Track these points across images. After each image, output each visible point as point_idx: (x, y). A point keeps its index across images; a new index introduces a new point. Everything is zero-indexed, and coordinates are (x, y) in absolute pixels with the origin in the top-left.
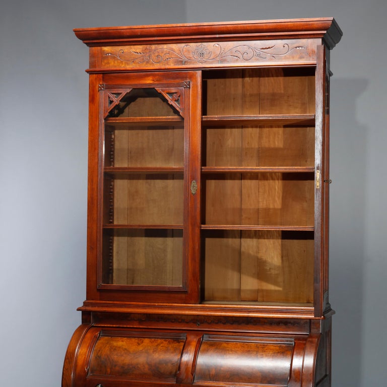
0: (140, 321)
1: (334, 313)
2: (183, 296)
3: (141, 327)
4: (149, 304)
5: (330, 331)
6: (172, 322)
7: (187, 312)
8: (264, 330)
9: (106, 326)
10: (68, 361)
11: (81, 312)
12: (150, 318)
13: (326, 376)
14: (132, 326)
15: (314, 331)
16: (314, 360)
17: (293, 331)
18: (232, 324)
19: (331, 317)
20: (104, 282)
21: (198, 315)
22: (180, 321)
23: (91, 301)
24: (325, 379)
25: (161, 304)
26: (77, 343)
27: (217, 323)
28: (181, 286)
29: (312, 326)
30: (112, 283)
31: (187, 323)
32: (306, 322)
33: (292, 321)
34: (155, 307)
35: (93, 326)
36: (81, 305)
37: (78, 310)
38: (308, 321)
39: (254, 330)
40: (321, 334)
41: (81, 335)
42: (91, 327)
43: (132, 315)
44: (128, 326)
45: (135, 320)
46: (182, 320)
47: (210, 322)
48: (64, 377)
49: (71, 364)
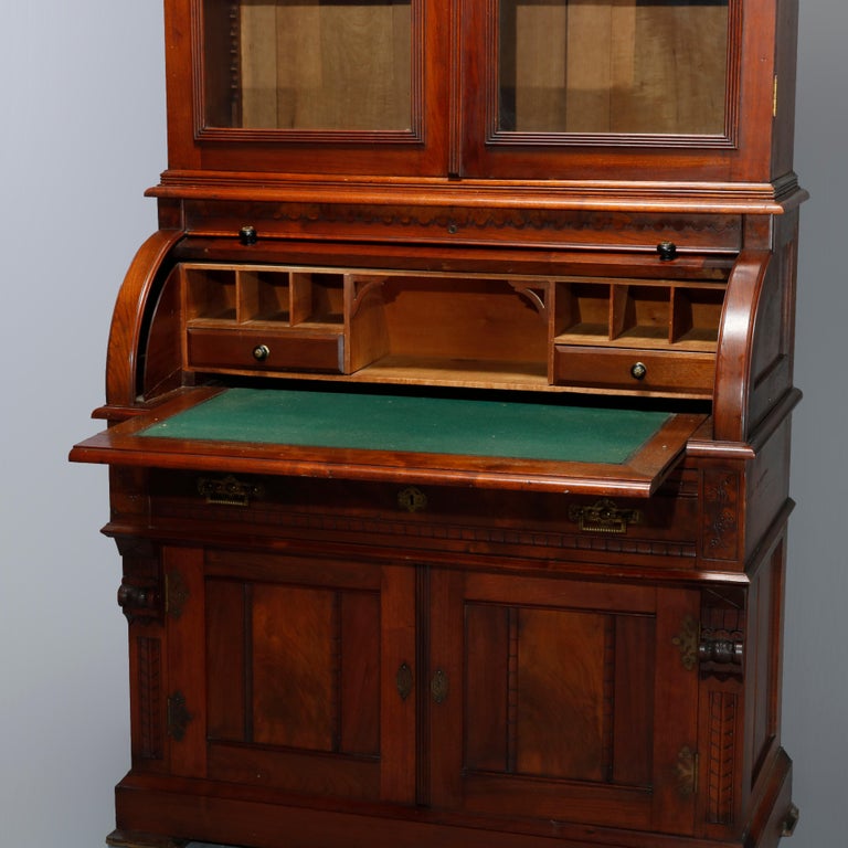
0: (306, 222)
1: (806, 196)
2: (414, 156)
3: (308, 237)
4: (327, 177)
5: (795, 242)
6: (387, 224)
7: (423, 199)
8: (623, 243)
9: (218, 234)
10: (119, 324)
11: (156, 199)
12: (330, 213)
13: (780, 357)
14: (284, 236)
15: (751, 245)
16: (751, 320)
17: (698, 245)
19: (798, 207)
20: (211, 122)
21: (452, 207)
22: (406, 221)
23: (180, 172)
24: (779, 366)
25: (359, 178)
27: (500, 227)
28: (408, 130)
29: (748, 233)
31: (425, 226)
32: (733, 221)
33: (695, 219)
34: (342, 185)
35: (186, 236)
36: (155, 181)
37: (149, 194)
38: (739, 217)
39: (598, 243)
40: (771, 251)
41: (153, 259)
42: (180, 240)
43: (284, 208)
44: (275, 236)
45: (292, 220)
46: (411, 218)
47: (482, 223)
48: (111, 364)
49: (128, 333)
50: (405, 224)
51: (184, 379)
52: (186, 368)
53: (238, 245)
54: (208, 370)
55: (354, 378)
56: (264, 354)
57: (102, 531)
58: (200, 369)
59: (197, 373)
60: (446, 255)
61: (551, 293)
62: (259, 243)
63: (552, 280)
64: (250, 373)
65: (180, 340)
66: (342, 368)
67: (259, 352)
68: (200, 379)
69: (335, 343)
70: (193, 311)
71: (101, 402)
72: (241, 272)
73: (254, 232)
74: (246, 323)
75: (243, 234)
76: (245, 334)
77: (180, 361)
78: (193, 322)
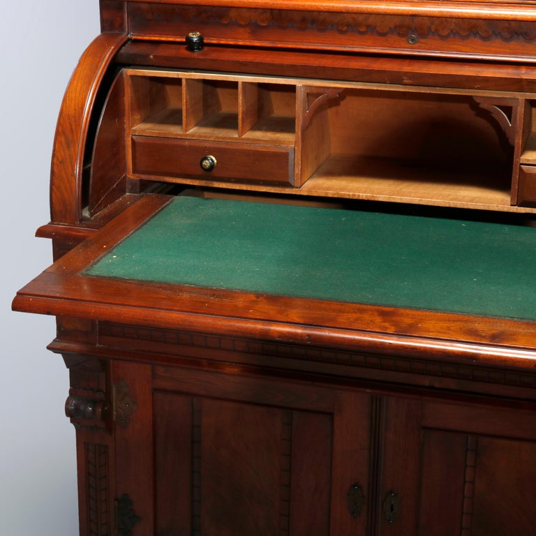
0: (255, 29)
6: (341, 32)
9: (163, 39)
10: (63, 138)
14: (231, 42)
18: (507, 40)
21: (414, 16)
22: (363, 29)
26: (90, 84)
27: (465, 38)
31: (383, 34)
35: (130, 40)
41: (97, 67)
42: (124, 45)
43: (233, 14)
44: (223, 42)
45: (240, 26)
46: (368, 26)
47: (445, 33)
48: (56, 181)
49: (72, 149)
50: (362, 33)
51: (128, 186)
52: (131, 176)
53: (183, 52)
54: (153, 178)
55: (304, 191)
56: (212, 166)
57: (49, 348)
58: (144, 177)
59: (141, 181)
60: (407, 68)
61: (520, 110)
62: (206, 49)
63: (522, 97)
64: (196, 183)
65: (124, 147)
66: (291, 181)
67: (207, 163)
68: (144, 186)
69: (286, 155)
70: (137, 117)
71: (46, 219)
72: (187, 80)
73: (201, 39)
74: (194, 132)
75: (189, 40)
76: (192, 143)
77: (124, 169)
78: (139, 128)
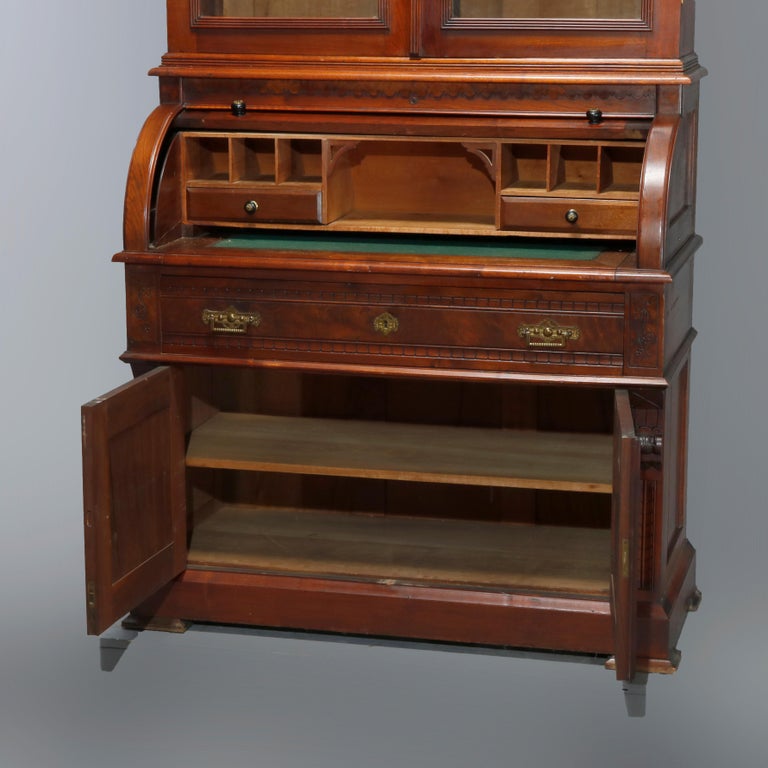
0: (288, 97)
1: (705, 73)
2: (380, 39)
3: (289, 108)
4: (306, 58)
5: (696, 112)
6: (357, 97)
7: (389, 75)
8: (558, 110)
9: (213, 107)
10: (134, 182)
11: (157, 78)
12: (308, 87)
13: (686, 207)
14: (269, 108)
15: (664, 110)
16: (667, 170)
17: (619, 111)
18: (487, 98)
19: (699, 82)
20: (205, 12)
21: (414, 81)
22: (374, 94)
23: (178, 55)
24: (685, 214)
25: (333, 58)
26: (153, 145)
27: (454, 98)
28: (375, 17)
29: (662, 100)
30: (221, 14)
31: (389, 97)
32: (649, 90)
33: (617, 90)
34: (318, 65)
35: (184, 109)
36: (157, 63)
37: (152, 73)
38: (654, 87)
39: (537, 110)
40: (681, 116)
41: (160, 128)
42: (180, 112)
43: (270, 84)
44: (262, 108)
45: (275, 94)
46: (378, 91)
49: (142, 190)
50: (374, 97)
51: (184, 232)
52: (186, 222)
53: (230, 116)
54: (205, 223)
55: (331, 228)
56: (254, 208)
57: (121, 358)
58: (197, 223)
59: (195, 226)
60: (408, 122)
61: (498, 153)
62: (247, 114)
63: (499, 142)
64: (241, 225)
65: (180, 198)
66: (320, 219)
67: (250, 206)
68: (198, 231)
69: (314, 198)
70: (191, 174)
72: (233, 139)
73: (244, 105)
74: (236, 183)
75: (234, 107)
76: (237, 191)
77: (180, 216)
78: (190, 183)
